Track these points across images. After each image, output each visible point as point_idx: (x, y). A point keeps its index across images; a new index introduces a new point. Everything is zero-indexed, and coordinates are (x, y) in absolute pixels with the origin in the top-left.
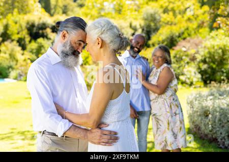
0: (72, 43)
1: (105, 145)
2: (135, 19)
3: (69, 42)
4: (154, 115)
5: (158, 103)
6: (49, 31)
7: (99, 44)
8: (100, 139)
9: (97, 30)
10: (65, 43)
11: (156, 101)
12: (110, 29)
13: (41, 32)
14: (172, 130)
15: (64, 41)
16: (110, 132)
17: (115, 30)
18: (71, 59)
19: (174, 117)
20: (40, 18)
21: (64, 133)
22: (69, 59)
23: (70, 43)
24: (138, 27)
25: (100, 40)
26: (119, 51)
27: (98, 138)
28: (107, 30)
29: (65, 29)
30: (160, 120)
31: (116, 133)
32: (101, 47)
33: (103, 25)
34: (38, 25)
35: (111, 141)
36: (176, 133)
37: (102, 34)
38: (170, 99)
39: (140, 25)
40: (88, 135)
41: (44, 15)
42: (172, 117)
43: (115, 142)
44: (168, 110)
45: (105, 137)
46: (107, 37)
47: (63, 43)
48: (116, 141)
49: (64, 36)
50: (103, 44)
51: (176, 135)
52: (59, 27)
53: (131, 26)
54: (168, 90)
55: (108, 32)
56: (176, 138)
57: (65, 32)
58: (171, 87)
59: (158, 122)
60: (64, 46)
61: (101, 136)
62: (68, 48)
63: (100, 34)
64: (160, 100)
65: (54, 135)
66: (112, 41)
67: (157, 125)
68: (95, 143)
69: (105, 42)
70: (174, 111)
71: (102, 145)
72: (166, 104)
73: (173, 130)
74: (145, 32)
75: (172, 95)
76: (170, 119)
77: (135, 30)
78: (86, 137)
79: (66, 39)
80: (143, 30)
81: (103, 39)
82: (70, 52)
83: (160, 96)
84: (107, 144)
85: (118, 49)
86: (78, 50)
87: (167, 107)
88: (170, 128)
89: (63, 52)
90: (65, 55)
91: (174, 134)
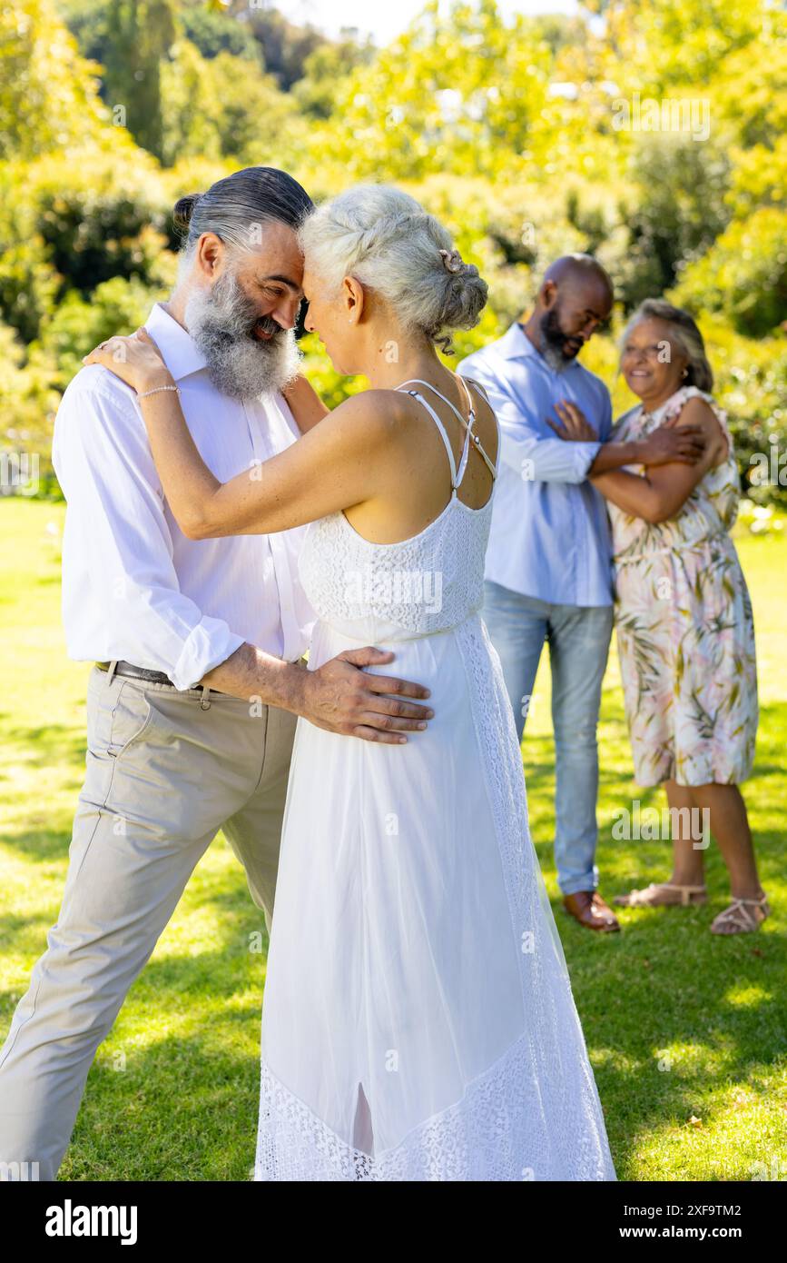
0: (247, 286)
1: (375, 739)
2: (596, 177)
3: (231, 281)
4: (631, 625)
5: (643, 567)
6: (152, 240)
7: (352, 302)
8: (353, 713)
9: (342, 243)
10: (215, 287)
11: (636, 557)
12: (399, 236)
13: (111, 246)
14: (694, 696)
15: (213, 280)
16: (400, 685)
17: (423, 240)
18: (243, 356)
19: (710, 639)
20: (109, 177)
21: (208, 676)
22: (233, 355)
23: (239, 284)
24: (611, 217)
25: (355, 287)
26: (445, 331)
27: (347, 706)
28: (387, 242)
29: (211, 223)
30: (653, 648)
31: (421, 692)
32: (363, 318)
33: (365, 221)
34: (99, 212)
35: (399, 722)
36: (712, 714)
37: (362, 258)
38: (701, 555)
39: (622, 209)
40: (308, 691)
41: (126, 158)
42: (700, 635)
43: (417, 729)
44: (686, 601)
45: (377, 703)
46: (385, 275)
47: (208, 289)
48: (422, 725)
49: (209, 256)
50: (368, 304)
51: (713, 724)
52: (186, 220)
53: (572, 216)
54: (693, 509)
55: (390, 253)
56: (705, 736)
57: (212, 239)
58: (709, 497)
59: (645, 657)
60: (214, 299)
61: (359, 702)
62: (229, 306)
63: (354, 257)
64: (654, 555)
65: (161, 678)
66: (405, 292)
67: (641, 672)
68: (331, 727)
69: (375, 295)
70: (711, 610)
71: (361, 736)
72: (680, 574)
73: (701, 697)
74: (645, 241)
75: (709, 538)
76: (690, 644)
77: (596, 233)
78: (296, 699)
79: (219, 272)
80: (637, 233)
81: (369, 283)
82: (238, 326)
83: (655, 533)
84: (383, 736)
85: (439, 324)
86: (275, 317)
87: (683, 587)
88: (686, 687)
89: (208, 328)
90: (218, 338)
91: (701, 714)
